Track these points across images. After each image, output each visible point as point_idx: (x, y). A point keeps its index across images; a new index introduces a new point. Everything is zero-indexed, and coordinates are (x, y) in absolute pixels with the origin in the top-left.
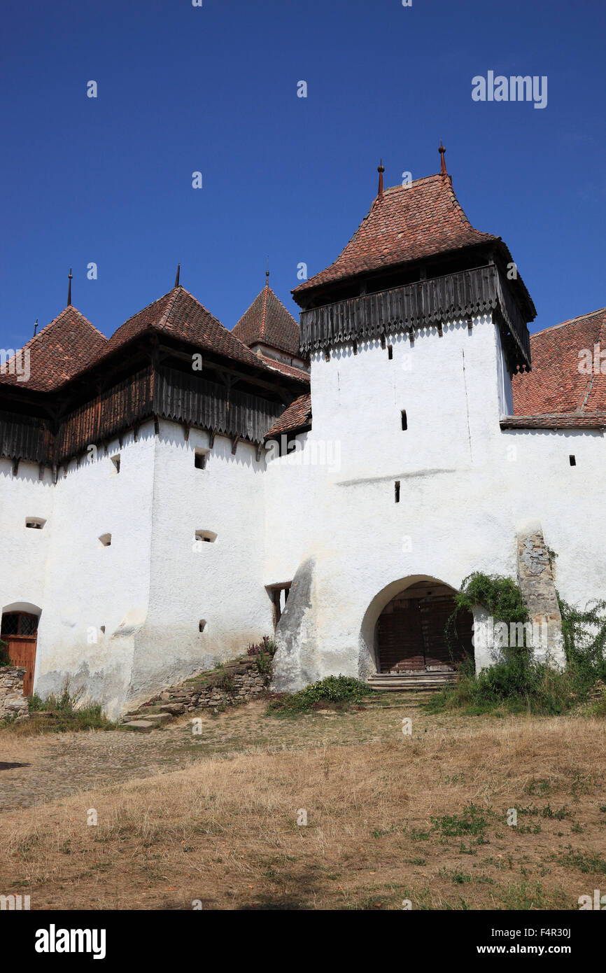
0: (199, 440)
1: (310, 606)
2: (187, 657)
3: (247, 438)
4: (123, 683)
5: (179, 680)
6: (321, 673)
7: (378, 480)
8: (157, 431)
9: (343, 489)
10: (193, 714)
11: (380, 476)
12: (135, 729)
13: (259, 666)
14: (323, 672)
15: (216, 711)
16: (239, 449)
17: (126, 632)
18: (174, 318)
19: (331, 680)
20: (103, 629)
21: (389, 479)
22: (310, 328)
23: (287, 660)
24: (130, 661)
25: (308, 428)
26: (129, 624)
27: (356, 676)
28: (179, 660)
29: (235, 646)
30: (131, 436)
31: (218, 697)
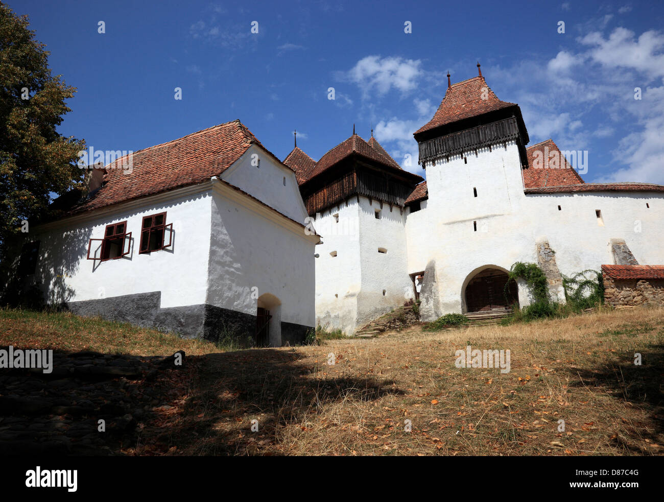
0: (376, 205)
1: (435, 282)
2: (379, 307)
3: (397, 204)
4: (353, 319)
5: (377, 317)
6: (442, 313)
7: (465, 221)
8: (358, 202)
9: (447, 226)
10: (389, 331)
11: (465, 219)
12: (365, 338)
13: (414, 310)
14: (444, 312)
15: (398, 330)
16: (393, 209)
17: (352, 295)
18: (358, 148)
19: (449, 315)
20: (337, 296)
21: (471, 220)
22: (424, 151)
23: (427, 307)
24: (356, 308)
25: (426, 198)
26: (351, 292)
27: (461, 313)
28: (376, 308)
29: (399, 302)
30: (345, 204)
31: (398, 324)
